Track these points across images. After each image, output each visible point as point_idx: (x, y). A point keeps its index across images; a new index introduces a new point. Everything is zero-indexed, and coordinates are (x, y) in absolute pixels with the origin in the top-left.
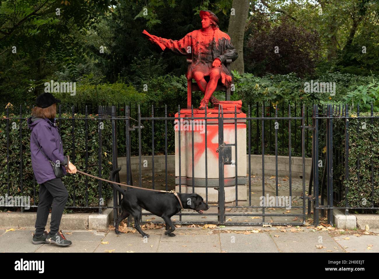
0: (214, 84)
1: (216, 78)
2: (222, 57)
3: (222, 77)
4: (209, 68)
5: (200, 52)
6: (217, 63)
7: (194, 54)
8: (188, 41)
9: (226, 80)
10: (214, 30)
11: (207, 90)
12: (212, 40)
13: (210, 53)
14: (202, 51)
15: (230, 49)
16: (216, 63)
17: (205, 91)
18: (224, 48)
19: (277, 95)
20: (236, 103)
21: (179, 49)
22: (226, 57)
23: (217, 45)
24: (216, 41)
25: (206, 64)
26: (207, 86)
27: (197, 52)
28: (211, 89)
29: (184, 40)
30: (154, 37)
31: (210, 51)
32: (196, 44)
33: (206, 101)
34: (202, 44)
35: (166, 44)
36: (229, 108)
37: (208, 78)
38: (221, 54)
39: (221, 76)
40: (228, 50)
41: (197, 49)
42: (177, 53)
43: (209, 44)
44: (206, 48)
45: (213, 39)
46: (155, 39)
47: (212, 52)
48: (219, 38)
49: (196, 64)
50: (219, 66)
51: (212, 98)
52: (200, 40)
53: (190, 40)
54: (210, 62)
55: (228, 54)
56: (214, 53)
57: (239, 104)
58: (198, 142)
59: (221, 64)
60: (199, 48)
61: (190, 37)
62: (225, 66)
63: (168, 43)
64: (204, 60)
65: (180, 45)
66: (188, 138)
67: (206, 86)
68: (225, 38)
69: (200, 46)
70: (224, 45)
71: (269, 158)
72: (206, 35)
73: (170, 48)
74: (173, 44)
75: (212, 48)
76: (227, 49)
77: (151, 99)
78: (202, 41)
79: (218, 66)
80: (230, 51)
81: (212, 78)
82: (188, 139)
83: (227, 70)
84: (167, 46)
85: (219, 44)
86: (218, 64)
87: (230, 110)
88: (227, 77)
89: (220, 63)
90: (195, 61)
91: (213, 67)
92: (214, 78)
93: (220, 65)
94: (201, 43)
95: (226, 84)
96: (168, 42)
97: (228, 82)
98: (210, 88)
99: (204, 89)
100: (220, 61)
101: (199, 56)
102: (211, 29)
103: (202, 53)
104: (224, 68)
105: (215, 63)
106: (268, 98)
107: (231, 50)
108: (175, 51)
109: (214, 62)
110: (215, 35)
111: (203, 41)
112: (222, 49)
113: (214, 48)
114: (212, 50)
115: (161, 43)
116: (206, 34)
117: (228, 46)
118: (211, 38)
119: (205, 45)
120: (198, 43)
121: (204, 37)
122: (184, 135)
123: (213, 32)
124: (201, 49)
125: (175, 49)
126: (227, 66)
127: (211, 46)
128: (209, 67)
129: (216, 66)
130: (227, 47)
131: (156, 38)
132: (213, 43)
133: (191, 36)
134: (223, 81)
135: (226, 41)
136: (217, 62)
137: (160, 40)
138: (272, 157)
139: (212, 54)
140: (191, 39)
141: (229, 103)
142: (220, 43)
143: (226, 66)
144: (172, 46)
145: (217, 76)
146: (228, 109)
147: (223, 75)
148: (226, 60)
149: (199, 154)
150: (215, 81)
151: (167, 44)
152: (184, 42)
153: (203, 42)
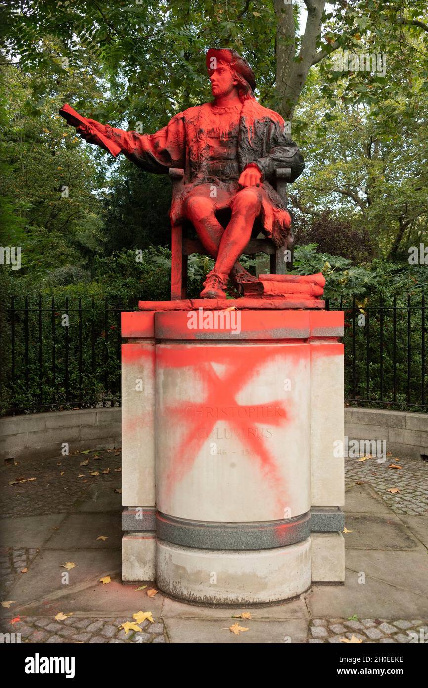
0: (244, 229)
1: (247, 211)
2: (264, 162)
3: (266, 212)
4: (230, 193)
5: (206, 154)
6: (251, 177)
7: (190, 160)
8: (177, 132)
9: (276, 223)
10: (242, 102)
11: (222, 246)
12: (236, 122)
13: (232, 157)
14: (210, 154)
15: (286, 146)
16: (248, 178)
17: (218, 252)
18: (268, 144)
19: (366, 285)
20: (308, 282)
21: (155, 153)
22: (276, 163)
23: (250, 135)
24: (247, 124)
25: (221, 183)
26: (225, 235)
27: (199, 156)
28: (235, 243)
29: (167, 132)
30: (91, 123)
31: (231, 152)
32: (196, 137)
33: (221, 276)
34: (213, 135)
35: (122, 142)
36: (291, 295)
37: (225, 216)
38: (262, 157)
39: (263, 208)
40: (279, 147)
41: (198, 148)
42: (150, 163)
43: (230, 133)
44: (222, 144)
45: (241, 120)
46: (94, 128)
47: (237, 153)
48: (256, 118)
49: (196, 183)
50: (258, 185)
51: (237, 272)
52: (205, 126)
53: (181, 129)
54: (231, 179)
55: (278, 155)
56: (242, 155)
57: (316, 284)
58: (192, 401)
59: (261, 180)
60: (203, 146)
61: (181, 121)
62: (271, 187)
63: (128, 139)
64: (216, 175)
65: (157, 144)
66: (161, 385)
67: (221, 238)
68: (272, 119)
69: (205, 140)
70: (269, 136)
71: (352, 413)
72: (221, 114)
73: (132, 151)
74: (140, 141)
75: (238, 145)
76: (275, 146)
77: (114, 292)
78: (211, 128)
79: (254, 184)
80: (285, 151)
81: (238, 212)
82: (161, 390)
83: (278, 197)
84: (125, 147)
85: (255, 133)
86: (253, 179)
87: (292, 298)
88: (277, 215)
89: (259, 175)
90: (192, 177)
91: (241, 188)
92: (244, 212)
93: (259, 181)
94: (209, 132)
95: (276, 234)
96: (126, 137)
97: (281, 230)
98: (232, 239)
99: (214, 247)
100: (260, 171)
101: (204, 164)
102: (236, 98)
103: (212, 158)
104: (268, 190)
105: (246, 176)
106: (351, 290)
107: (287, 148)
108: (144, 158)
109: (244, 173)
110: (244, 110)
111: (214, 127)
112: (265, 145)
113: (242, 143)
114: (237, 148)
115: (108, 137)
116: (223, 111)
117: (280, 140)
118: (235, 118)
119: (218, 138)
120: (201, 131)
121: (217, 119)
122: (150, 375)
123: (239, 106)
124: (209, 147)
125: (145, 154)
126: (278, 188)
127: (236, 138)
128: (228, 190)
129: (248, 184)
130: (275, 140)
131: (95, 126)
132: (240, 131)
133: (183, 119)
134: (269, 225)
135: (274, 126)
136: (251, 175)
137: (107, 131)
138: (358, 412)
139: (238, 158)
140: (184, 124)
141: (287, 281)
142: (260, 131)
143: (275, 188)
144: (138, 147)
145: (251, 206)
146: (285, 295)
147: (268, 208)
148: (275, 171)
149: (195, 441)
150: (246, 221)
151: (126, 142)
152: (166, 137)
153: (213, 130)
